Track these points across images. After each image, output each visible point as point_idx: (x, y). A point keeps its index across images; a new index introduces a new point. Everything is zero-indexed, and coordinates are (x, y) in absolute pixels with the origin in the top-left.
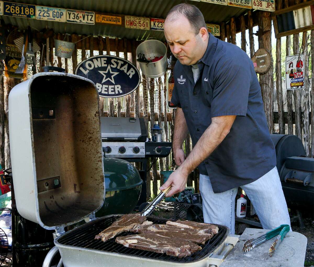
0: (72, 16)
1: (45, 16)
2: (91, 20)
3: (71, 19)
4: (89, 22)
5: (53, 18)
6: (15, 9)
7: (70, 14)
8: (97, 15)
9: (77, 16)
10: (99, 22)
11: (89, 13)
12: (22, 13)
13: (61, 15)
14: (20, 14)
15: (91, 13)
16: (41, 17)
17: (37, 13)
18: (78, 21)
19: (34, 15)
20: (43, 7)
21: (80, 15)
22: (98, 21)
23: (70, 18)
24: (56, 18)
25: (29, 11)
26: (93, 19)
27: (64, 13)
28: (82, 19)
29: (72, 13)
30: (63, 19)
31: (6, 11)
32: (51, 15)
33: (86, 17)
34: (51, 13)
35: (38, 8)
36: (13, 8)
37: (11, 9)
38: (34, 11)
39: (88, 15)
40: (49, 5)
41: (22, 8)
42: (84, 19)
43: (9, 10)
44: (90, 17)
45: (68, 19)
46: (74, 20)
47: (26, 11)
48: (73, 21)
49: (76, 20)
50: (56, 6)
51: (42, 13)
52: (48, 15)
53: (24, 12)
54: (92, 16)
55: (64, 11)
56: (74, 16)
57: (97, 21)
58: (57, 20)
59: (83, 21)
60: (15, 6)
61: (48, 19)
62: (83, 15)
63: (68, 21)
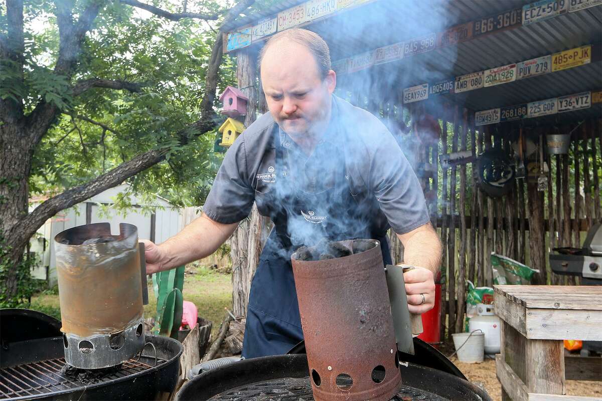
0: (564, 104)
1: (536, 113)
2: (586, 103)
3: (564, 108)
4: (584, 105)
5: (544, 112)
6: (509, 113)
7: (561, 102)
8: (594, 94)
9: (570, 102)
10: (597, 101)
11: (583, 94)
12: (516, 115)
13: (552, 106)
14: (514, 116)
15: (586, 94)
16: (533, 114)
17: (529, 110)
18: (571, 108)
19: (526, 114)
20: (534, 102)
21: (574, 100)
22: (595, 100)
23: (561, 107)
24: (547, 111)
25: (522, 111)
26: (589, 100)
27: (556, 103)
28: (575, 104)
29: (564, 100)
30: (555, 111)
31: (502, 117)
32: (542, 109)
33: (580, 100)
34: (542, 107)
35: (530, 105)
36: (508, 112)
37: (507, 113)
38: (526, 110)
39: (582, 98)
40: (539, 99)
41: (516, 110)
42: (577, 104)
43: (505, 115)
44: (584, 99)
45: (560, 109)
46: (566, 108)
47: (519, 111)
48: (566, 110)
49: (568, 107)
50: (545, 98)
51: (534, 109)
52: (539, 110)
53: (517, 114)
54: (587, 97)
55: (556, 101)
56: (567, 104)
57: (593, 101)
58: (548, 112)
59: (577, 106)
60: (510, 110)
61: (539, 114)
62: (576, 99)
63: (560, 111)
